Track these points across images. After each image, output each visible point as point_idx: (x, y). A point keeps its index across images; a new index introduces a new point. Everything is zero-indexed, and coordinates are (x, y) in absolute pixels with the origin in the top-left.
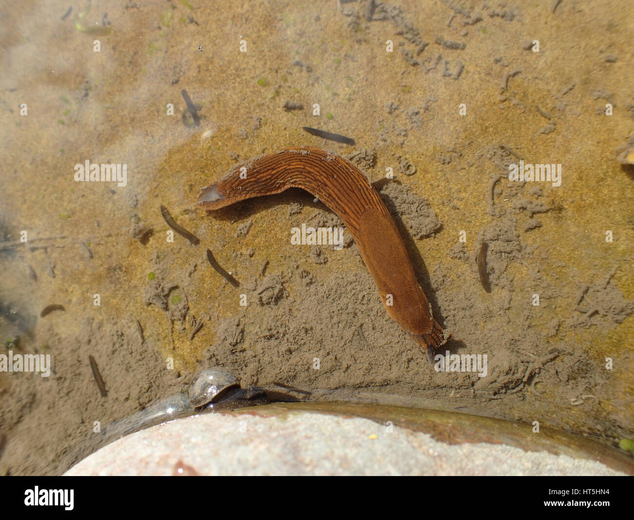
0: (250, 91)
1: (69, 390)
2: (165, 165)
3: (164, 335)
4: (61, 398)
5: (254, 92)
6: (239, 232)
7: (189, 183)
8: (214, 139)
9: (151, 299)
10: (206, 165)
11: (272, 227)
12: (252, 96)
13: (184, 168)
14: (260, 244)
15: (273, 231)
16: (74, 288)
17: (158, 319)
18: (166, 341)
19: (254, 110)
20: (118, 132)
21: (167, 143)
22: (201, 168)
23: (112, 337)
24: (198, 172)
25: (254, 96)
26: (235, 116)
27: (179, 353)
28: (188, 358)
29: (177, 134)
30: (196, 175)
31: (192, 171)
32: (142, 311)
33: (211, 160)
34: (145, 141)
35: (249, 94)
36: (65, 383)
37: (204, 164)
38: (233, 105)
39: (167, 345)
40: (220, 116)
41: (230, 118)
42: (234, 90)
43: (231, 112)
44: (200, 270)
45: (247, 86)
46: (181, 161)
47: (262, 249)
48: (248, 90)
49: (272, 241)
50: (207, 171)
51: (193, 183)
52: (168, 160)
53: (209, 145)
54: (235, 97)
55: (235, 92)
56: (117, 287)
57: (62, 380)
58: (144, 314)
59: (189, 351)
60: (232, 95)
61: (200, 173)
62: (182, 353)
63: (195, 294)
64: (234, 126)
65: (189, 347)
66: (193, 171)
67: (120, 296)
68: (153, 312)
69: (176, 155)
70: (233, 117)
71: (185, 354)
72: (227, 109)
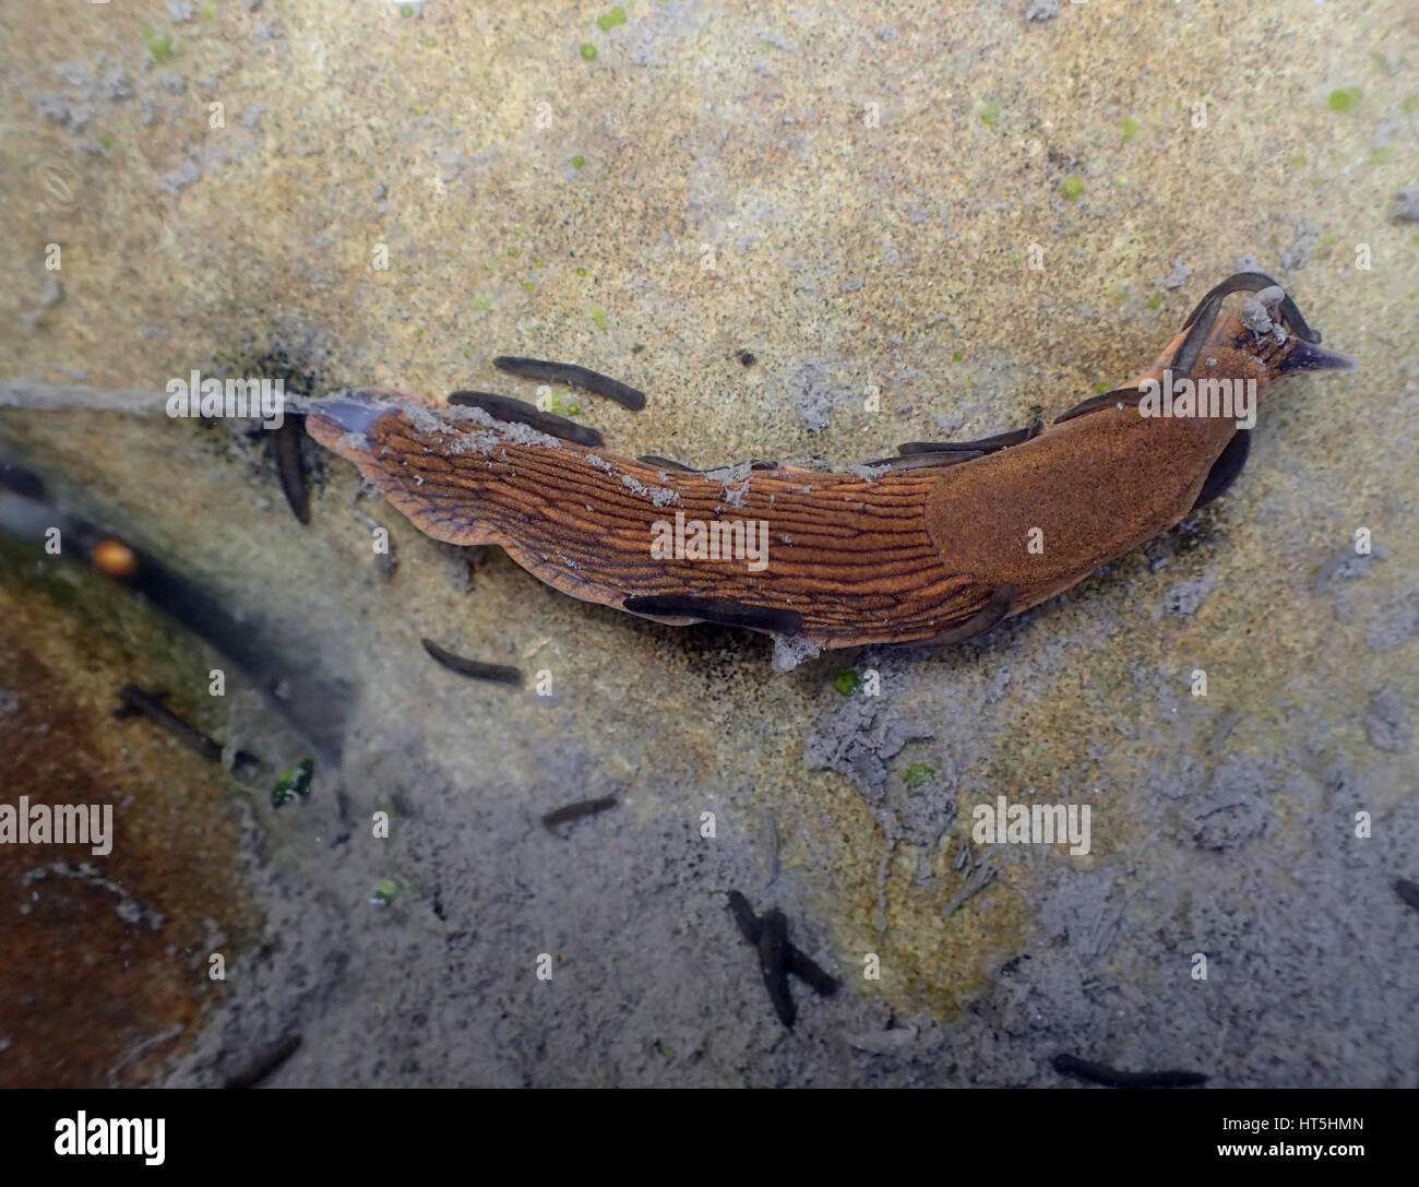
0: (1299, 125)
1: (486, 975)
2: (953, 309)
3: (854, 876)
4: (454, 996)
5: (1308, 131)
6: (1171, 604)
7: (1032, 398)
8: (1146, 266)
9: (835, 760)
10: (1103, 354)
11: (1272, 608)
12: (1301, 145)
13: (1022, 338)
14: (1224, 652)
15: (1271, 621)
16: (542, 648)
17: (844, 824)
18: (856, 897)
19: (1300, 196)
20: (796, 145)
21: (975, 236)
22: (1084, 358)
23: (663, 841)
24: (1069, 370)
25: (1309, 145)
26: (1234, 203)
27: (897, 945)
28: (927, 968)
29: (1015, 214)
30: (1060, 377)
31: (1048, 358)
32: (790, 783)
33: (1123, 339)
34: (892, 208)
35: (1294, 133)
36: (472, 951)
37: (1096, 346)
38: (1233, 160)
39: (862, 911)
40: (1181, 190)
41: (1216, 204)
42: (1247, 106)
43: (1223, 186)
44: (1020, 701)
45: (1292, 107)
46: (1015, 313)
47: (1229, 671)
48: (1293, 117)
49: (1263, 651)
50: (1102, 374)
51: (1047, 403)
52: (964, 298)
53: (1126, 282)
54: (1244, 131)
55: (1251, 115)
56: (714, 689)
57: (466, 940)
58: (796, 796)
59: (935, 947)
60: (1238, 122)
61: (1076, 374)
62: (910, 948)
63: (986, 770)
64: (1223, 239)
65: (939, 937)
66: (1054, 359)
67: (719, 719)
68: (828, 797)
69: (1002, 287)
70: (1225, 203)
71: (921, 954)
72: (1212, 168)
